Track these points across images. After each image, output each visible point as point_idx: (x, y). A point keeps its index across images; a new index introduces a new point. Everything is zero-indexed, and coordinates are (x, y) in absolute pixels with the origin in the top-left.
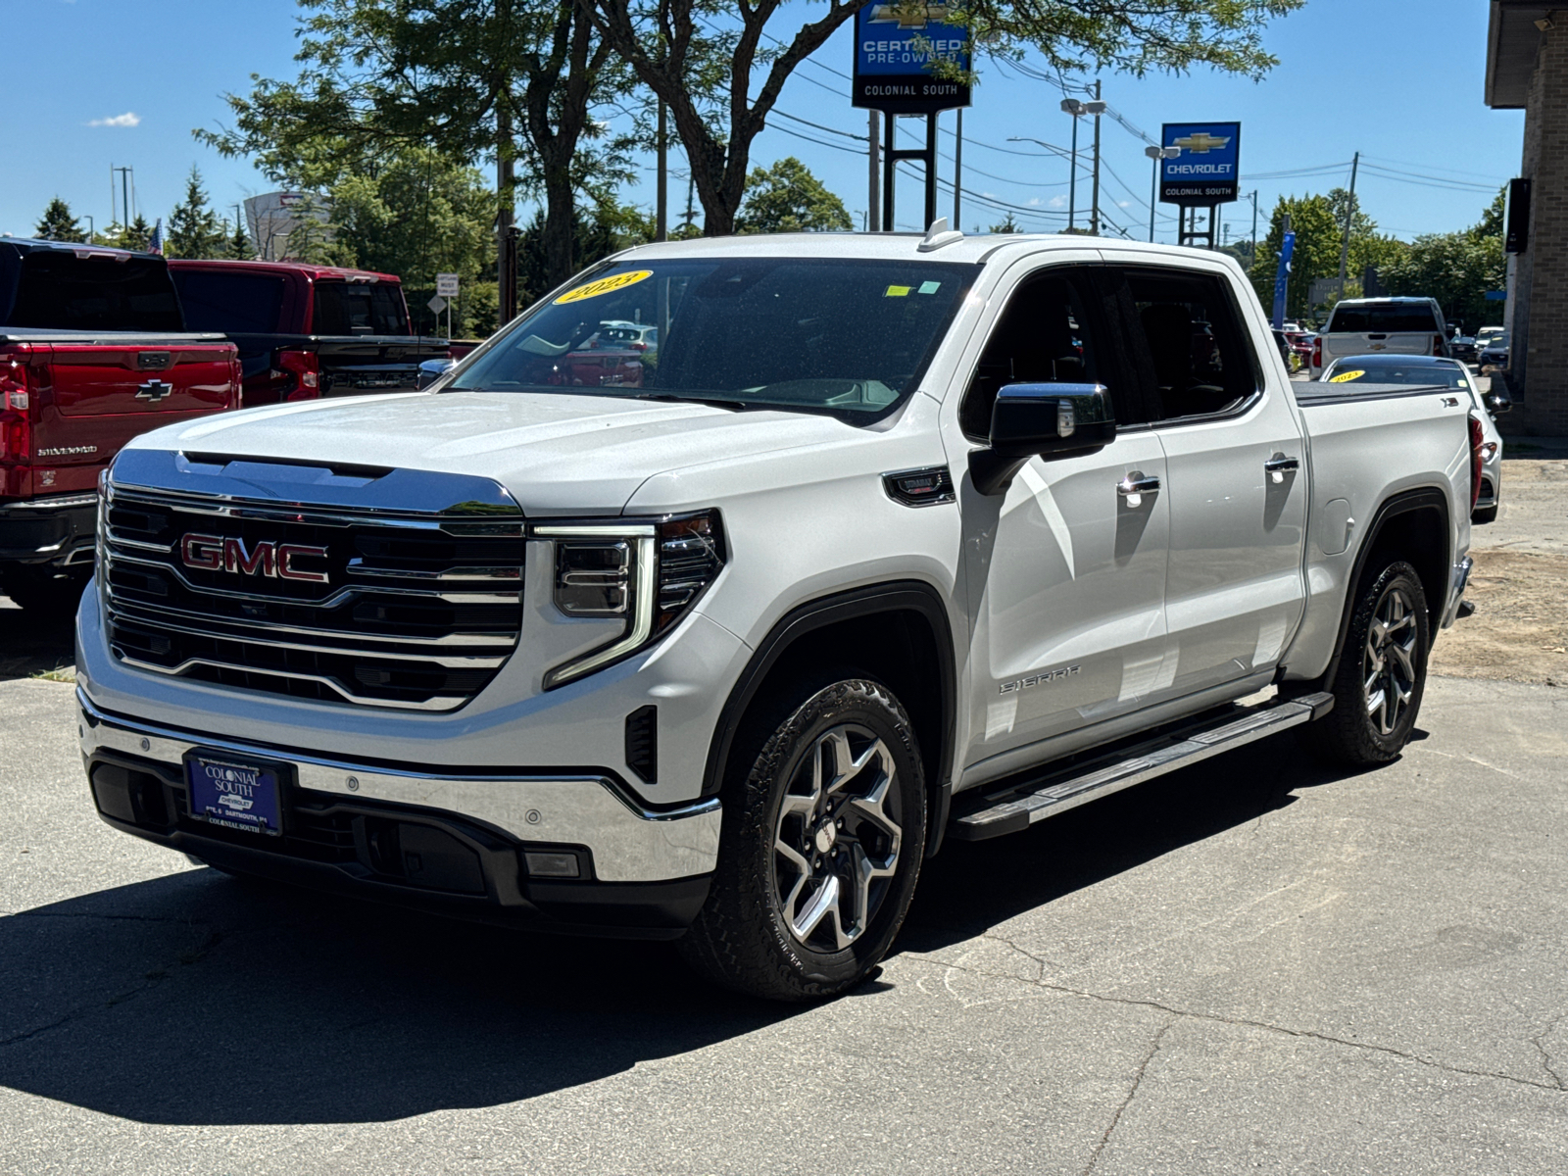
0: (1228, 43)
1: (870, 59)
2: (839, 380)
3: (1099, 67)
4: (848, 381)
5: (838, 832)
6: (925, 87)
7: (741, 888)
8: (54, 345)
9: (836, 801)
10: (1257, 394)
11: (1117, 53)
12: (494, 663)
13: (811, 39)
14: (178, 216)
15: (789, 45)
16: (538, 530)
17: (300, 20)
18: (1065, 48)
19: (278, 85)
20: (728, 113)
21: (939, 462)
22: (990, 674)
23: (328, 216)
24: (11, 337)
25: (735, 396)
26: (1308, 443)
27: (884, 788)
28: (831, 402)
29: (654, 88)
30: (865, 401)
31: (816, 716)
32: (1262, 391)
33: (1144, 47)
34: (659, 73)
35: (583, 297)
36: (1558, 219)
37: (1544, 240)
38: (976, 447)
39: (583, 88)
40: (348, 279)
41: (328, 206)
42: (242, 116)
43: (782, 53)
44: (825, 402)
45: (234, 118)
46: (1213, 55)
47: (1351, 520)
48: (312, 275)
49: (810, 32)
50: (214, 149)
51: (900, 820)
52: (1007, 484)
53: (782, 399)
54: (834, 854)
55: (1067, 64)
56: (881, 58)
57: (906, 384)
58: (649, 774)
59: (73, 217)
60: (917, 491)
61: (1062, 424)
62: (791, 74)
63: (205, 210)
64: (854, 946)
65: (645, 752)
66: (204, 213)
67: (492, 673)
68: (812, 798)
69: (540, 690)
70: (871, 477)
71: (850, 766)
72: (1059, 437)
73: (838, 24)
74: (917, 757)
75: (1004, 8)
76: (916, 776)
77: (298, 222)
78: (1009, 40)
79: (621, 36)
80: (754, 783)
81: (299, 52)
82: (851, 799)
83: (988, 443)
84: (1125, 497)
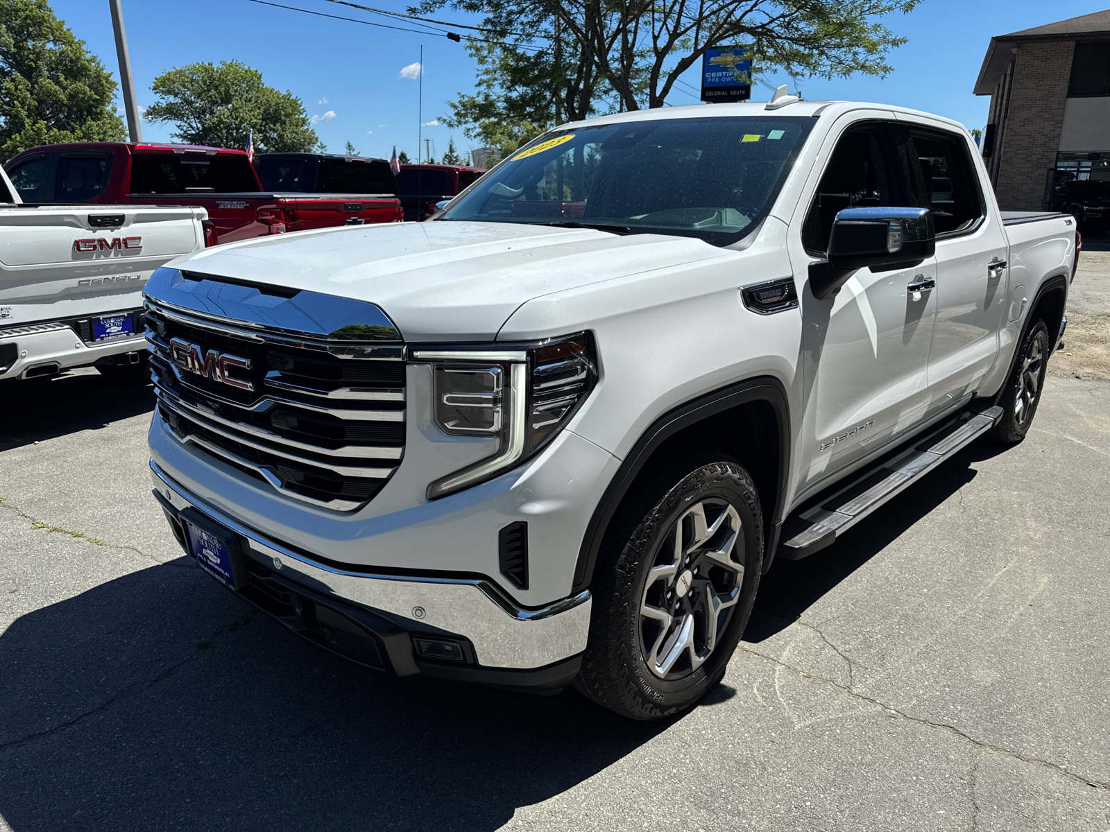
0: (871, 61)
1: (708, 81)
2: (705, 209)
3: (811, 76)
4: (711, 209)
5: (694, 577)
6: (731, 92)
7: (610, 655)
8: (297, 200)
9: (693, 556)
10: (982, 217)
11: (819, 69)
12: (383, 473)
13: (684, 64)
14: (446, 157)
15: (674, 69)
16: (417, 354)
17: (478, 70)
18: (796, 67)
19: (468, 97)
20: (648, 100)
21: (787, 274)
22: (815, 438)
23: (500, 156)
24: (275, 196)
25: (623, 222)
26: (1010, 249)
27: (733, 540)
28: (697, 226)
29: (618, 91)
30: (724, 224)
31: (679, 501)
32: (985, 216)
33: (831, 66)
34: (618, 81)
35: (529, 154)
36: (1014, 140)
37: (1007, 150)
38: (814, 260)
39: (589, 93)
40: (474, 172)
41: (500, 152)
42: (456, 111)
43: (671, 72)
44: (693, 226)
45: (452, 112)
46: (863, 67)
47: (1024, 299)
48: (458, 170)
49: (684, 62)
50: (446, 125)
51: (742, 560)
52: (838, 290)
53: (659, 224)
54: (690, 594)
55: (797, 74)
56: (713, 80)
57: (758, 210)
58: (522, 581)
59: (408, 158)
60: (769, 300)
61: (890, 242)
62: (676, 80)
63: (455, 154)
64: (704, 665)
65: (519, 561)
66: (455, 156)
67: (382, 483)
68: (673, 566)
69: (424, 499)
70: (731, 291)
71: (704, 532)
72: (888, 252)
73: (697, 58)
74: (758, 512)
75: (769, 50)
76: (758, 527)
77: (489, 159)
78: (771, 65)
79: (604, 67)
80: (621, 567)
81: (477, 83)
82: (706, 552)
83: (825, 257)
84: (912, 294)
